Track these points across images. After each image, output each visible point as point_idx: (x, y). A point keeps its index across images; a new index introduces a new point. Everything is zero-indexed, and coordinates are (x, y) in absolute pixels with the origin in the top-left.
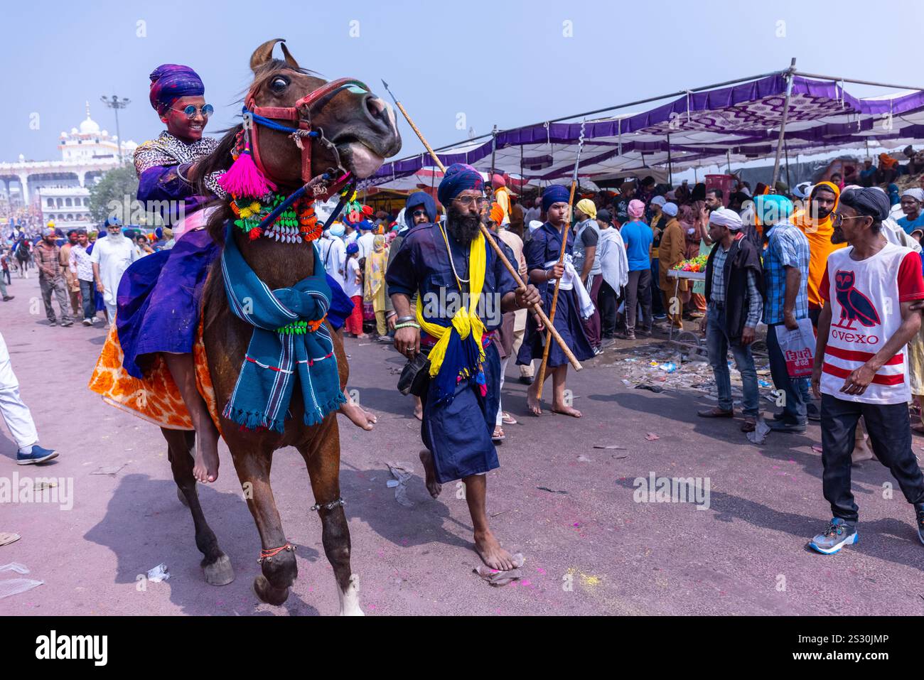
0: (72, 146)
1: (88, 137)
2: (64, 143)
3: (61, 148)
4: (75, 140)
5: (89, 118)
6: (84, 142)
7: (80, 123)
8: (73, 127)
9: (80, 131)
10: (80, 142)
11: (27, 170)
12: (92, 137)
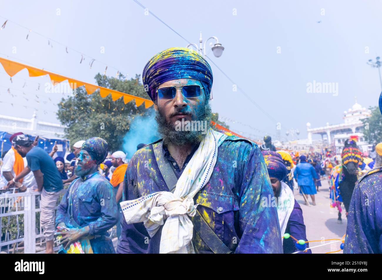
0: (349, 117)
1: (356, 112)
2: (345, 116)
3: (344, 118)
4: (350, 114)
8: (349, 109)
10: (353, 114)
11: (330, 129)
12: (358, 111)
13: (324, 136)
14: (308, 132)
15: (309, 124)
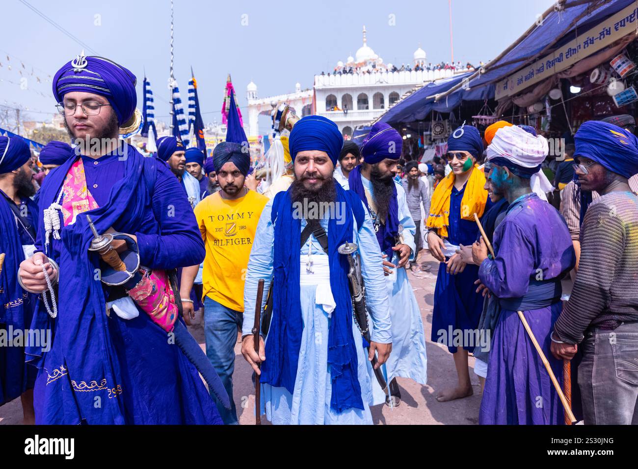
5: (365, 45)
7: (356, 51)
9: (355, 60)
12: (368, 63)
15: (252, 87)
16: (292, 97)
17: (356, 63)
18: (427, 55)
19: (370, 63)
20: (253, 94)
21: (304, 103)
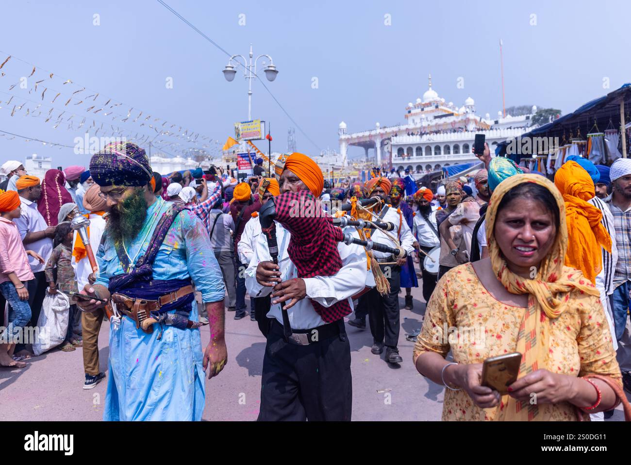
0: (415, 114)
1: (429, 104)
2: (409, 112)
3: (406, 117)
4: (418, 108)
5: (430, 89)
6: (426, 109)
7: (423, 94)
8: (417, 98)
9: (423, 101)
10: (422, 110)
11: (382, 135)
12: (432, 104)
13: (371, 150)
14: (341, 140)
15: (343, 125)
16: (373, 133)
17: (423, 103)
18: (475, 103)
19: (434, 104)
20: (343, 130)
21: (382, 138)
